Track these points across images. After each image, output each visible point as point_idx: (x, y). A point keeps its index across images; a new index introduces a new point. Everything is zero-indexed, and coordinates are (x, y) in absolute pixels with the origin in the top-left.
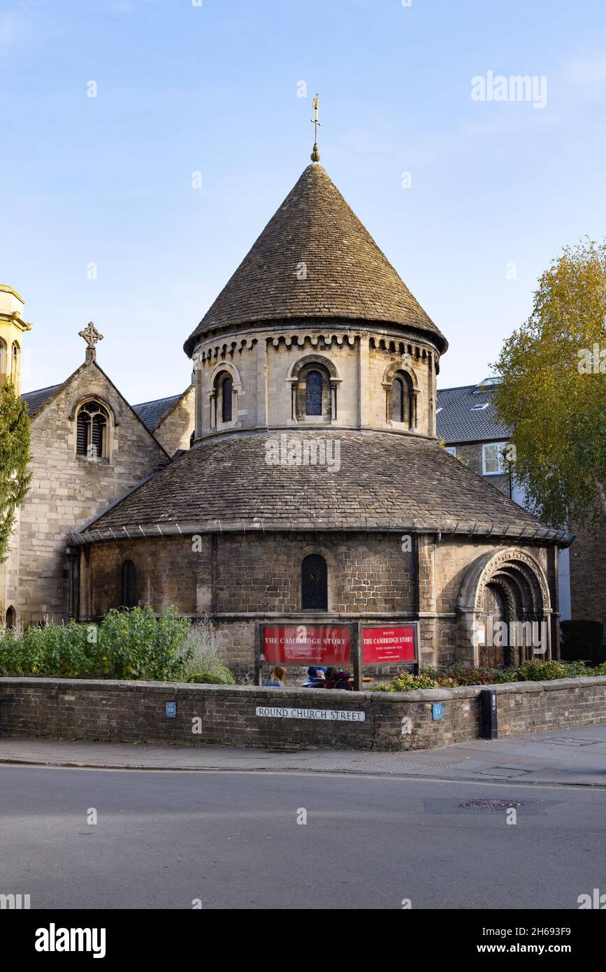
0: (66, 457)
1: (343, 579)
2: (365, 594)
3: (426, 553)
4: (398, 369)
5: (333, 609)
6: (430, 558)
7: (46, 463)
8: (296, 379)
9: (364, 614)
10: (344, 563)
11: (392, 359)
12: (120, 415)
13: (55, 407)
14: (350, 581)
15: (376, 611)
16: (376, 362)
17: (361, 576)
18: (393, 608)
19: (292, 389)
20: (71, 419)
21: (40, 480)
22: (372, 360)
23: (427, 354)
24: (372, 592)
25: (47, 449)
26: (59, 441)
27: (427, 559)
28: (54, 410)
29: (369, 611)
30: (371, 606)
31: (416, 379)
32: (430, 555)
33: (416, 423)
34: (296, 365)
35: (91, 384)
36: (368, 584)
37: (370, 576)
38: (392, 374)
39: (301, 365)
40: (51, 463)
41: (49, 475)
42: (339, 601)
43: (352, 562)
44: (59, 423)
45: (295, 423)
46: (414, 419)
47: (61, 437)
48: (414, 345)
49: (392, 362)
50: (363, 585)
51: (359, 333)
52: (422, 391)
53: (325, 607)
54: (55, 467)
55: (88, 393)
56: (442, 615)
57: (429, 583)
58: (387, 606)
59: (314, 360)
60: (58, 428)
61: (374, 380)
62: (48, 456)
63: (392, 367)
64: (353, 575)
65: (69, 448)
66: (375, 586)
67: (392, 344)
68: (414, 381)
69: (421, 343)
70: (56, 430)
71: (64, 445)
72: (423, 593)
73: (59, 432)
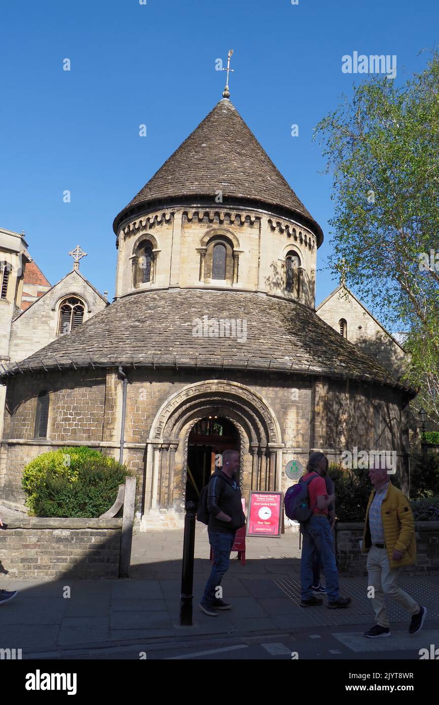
0: (48, 335)
1: (57, 411)
2: (69, 424)
3: (113, 387)
4: (215, 234)
5: (50, 437)
6: (116, 390)
7: (31, 340)
8: (134, 255)
9: (67, 442)
10: (58, 396)
11: (208, 227)
12: (94, 305)
13: (42, 303)
14: (61, 412)
15: (76, 440)
16: (190, 231)
17: (68, 408)
18: (89, 437)
19: (133, 264)
20: (53, 310)
21: (26, 351)
22: (186, 230)
23: (253, 219)
24: (74, 423)
25: (34, 330)
26: (42, 325)
27: (113, 392)
28: (40, 305)
29: (72, 440)
30: (73, 435)
31: (238, 241)
32: (116, 388)
33: (238, 278)
34: (135, 244)
35: (70, 286)
36: (72, 415)
37: (75, 408)
38: (207, 239)
39: (138, 244)
40: (35, 340)
41: (33, 348)
42: (53, 430)
43: (63, 396)
44: (43, 313)
45: (133, 290)
46: (235, 276)
47: (45, 322)
48: (234, 213)
49: (208, 229)
50: (69, 416)
51: (174, 209)
52: (246, 251)
53: (45, 436)
54: (39, 342)
55: (69, 292)
56: (131, 445)
57: (113, 414)
58: (84, 435)
59: (144, 238)
60: (43, 316)
61: (188, 246)
62: (34, 335)
63: (207, 233)
64: (63, 408)
65: (51, 329)
66: (77, 417)
67: (207, 214)
68: (235, 243)
69: (243, 210)
70: (42, 318)
71: (47, 328)
72: (108, 423)
73: (44, 319)
